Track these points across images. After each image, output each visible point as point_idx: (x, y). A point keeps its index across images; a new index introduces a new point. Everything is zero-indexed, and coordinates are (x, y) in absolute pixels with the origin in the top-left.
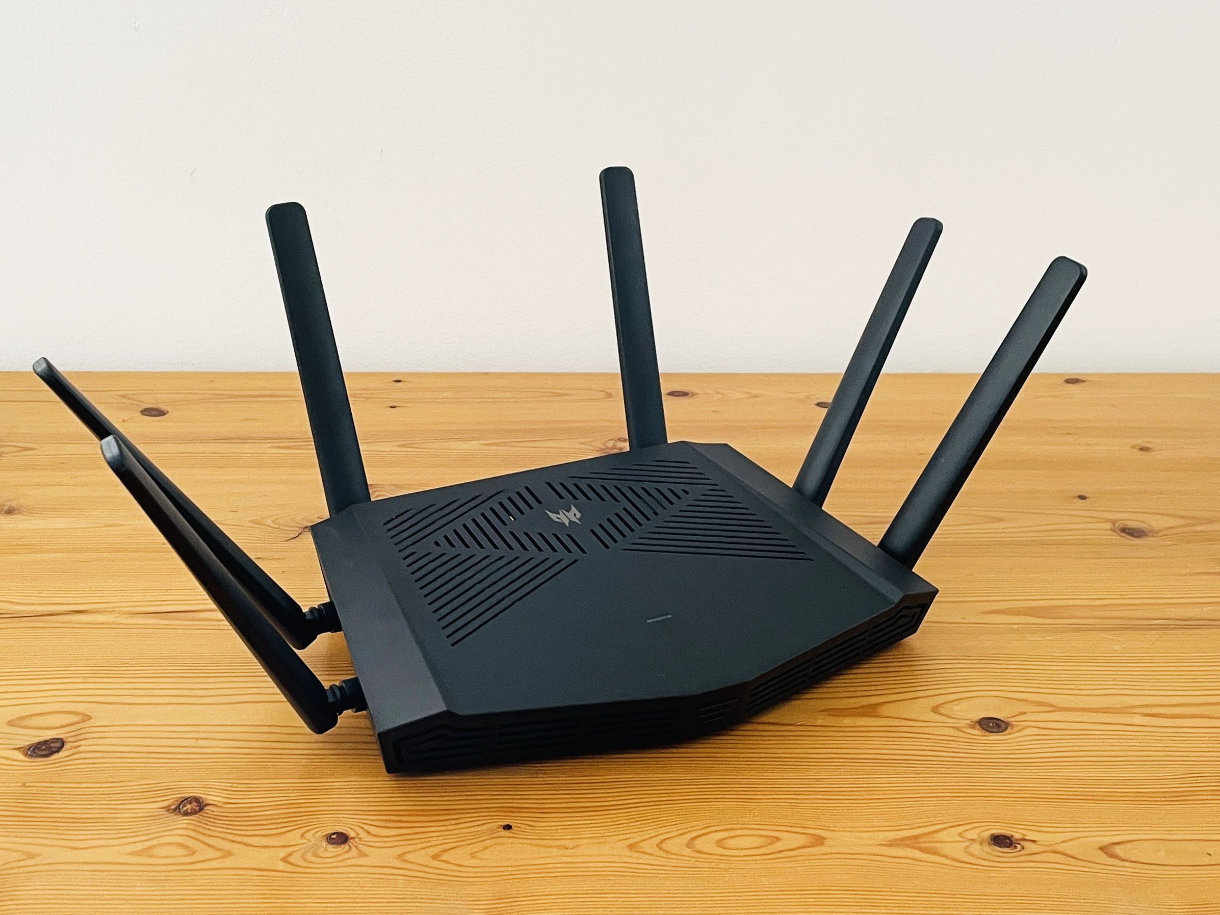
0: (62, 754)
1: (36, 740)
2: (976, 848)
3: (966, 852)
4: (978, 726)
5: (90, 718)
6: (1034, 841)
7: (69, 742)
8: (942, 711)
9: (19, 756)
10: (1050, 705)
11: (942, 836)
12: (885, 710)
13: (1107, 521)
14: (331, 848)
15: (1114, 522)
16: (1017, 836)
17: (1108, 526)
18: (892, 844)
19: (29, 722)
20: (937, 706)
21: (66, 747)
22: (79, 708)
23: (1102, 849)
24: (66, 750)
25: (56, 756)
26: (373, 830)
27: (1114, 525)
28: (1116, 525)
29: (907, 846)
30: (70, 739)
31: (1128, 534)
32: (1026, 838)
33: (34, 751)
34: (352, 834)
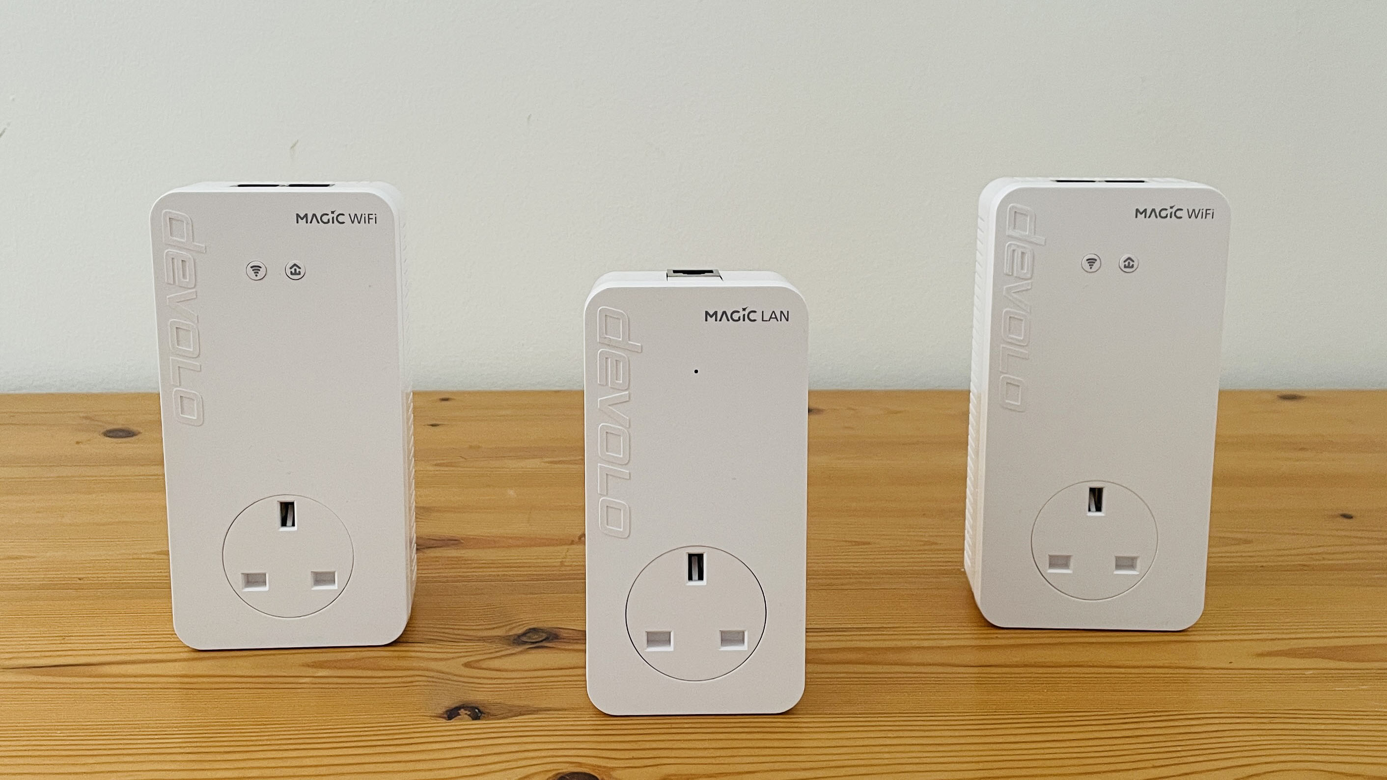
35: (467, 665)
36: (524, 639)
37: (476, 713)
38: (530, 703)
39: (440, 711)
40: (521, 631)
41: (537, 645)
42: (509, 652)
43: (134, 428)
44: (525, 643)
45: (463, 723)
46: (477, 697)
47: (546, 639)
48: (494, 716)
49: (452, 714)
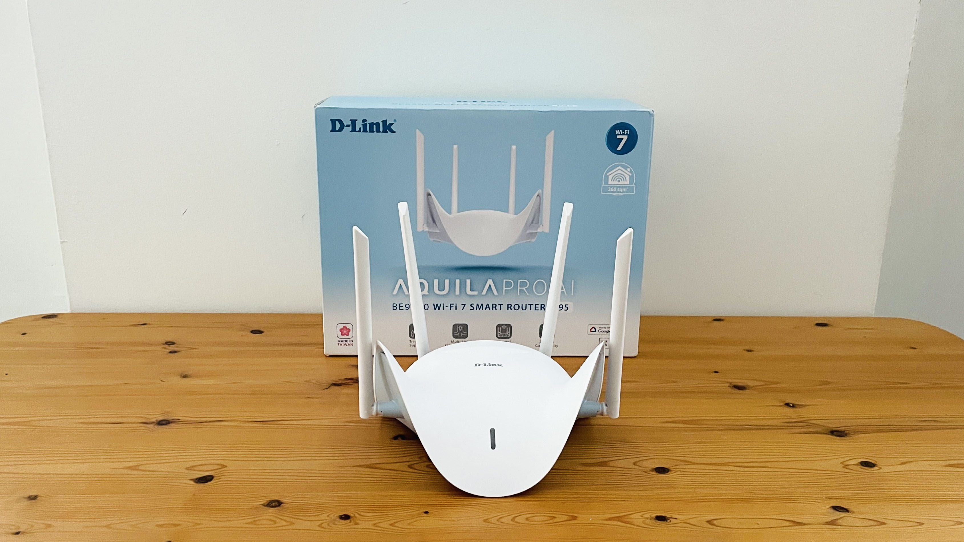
0: (212, 482)
1: (199, 476)
2: (648, 521)
3: (643, 523)
4: (654, 471)
5: (226, 466)
6: (676, 519)
7: (216, 477)
8: (638, 464)
9: (192, 483)
10: (690, 462)
11: (632, 516)
12: (611, 464)
13: (727, 382)
14: (341, 521)
15: (730, 383)
16: (668, 516)
17: (728, 385)
18: (610, 519)
19: (195, 468)
20: (636, 462)
21: (215, 478)
22: (222, 462)
23: (707, 522)
24: (215, 480)
25: (209, 483)
26: (362, 514)
27: (730, 384)
29: (616, 520)
30: (216, 476)
31: (737, 388)
32: (673, 517)
33: (198, 481)
34: (352, 515)
43: (262, 330)
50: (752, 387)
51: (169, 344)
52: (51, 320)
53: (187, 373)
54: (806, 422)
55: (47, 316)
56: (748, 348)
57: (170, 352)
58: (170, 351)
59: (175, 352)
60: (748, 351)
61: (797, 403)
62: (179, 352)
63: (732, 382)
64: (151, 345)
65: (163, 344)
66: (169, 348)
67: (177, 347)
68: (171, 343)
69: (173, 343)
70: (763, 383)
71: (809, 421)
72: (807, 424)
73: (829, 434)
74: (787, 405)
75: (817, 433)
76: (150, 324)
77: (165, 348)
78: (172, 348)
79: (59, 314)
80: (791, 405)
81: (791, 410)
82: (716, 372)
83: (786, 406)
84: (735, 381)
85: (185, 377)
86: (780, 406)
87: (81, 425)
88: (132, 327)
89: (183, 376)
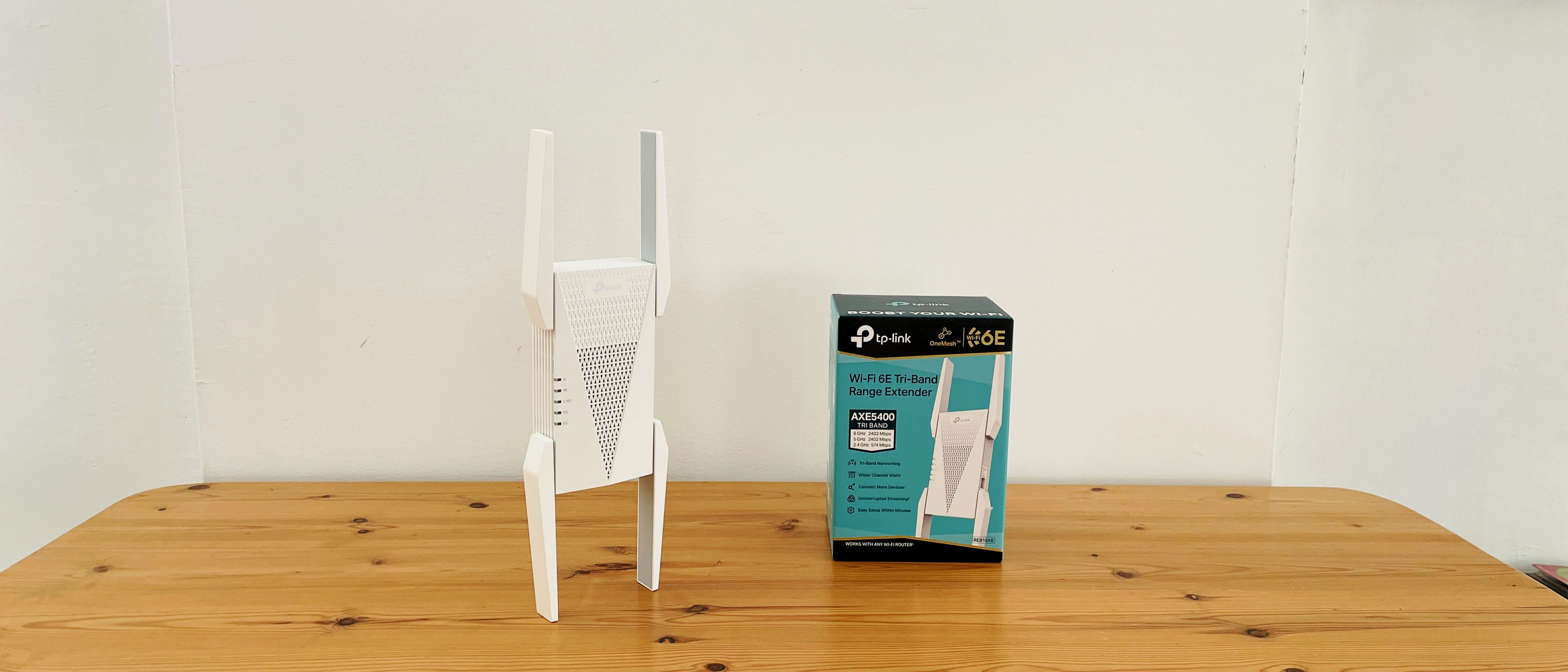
10: (1060, 670)
13: (1110, 568)
15: (1114, 569)
17: (1111, 571)
27: (1114, 571)
28: (1115, 571)
31: (1122, 576)
35: (667, 621)
36: (692, 610)
37: (672, 640)
38: (694, 636)
39: (657, 639)
40: (690, 607)
41: (698, 613)
42: (685, 615)
43: (486, 503)
44: (692, 612)
45: (666, 644)
46: (673, 634)
47: (703, 610)
48: (678, 641)
49: (662, 640)
50: (1141, 575)
51: (359, 521)
52: (202, 491)
53: (381, 559)
54: (1215, 618)
55: (194, 487)
56: (1137, 525)
57: (360, 532)
58: (360, 530)
59: (366, 531)
60: (1137, 529)
61: (1202, 595)
62: (372, 531)
63: (1116, 568)
64: (333, 522)
65: (351, 522)
66: (359, 526)
67: (370, 525)
68: (361, 521)
69: (364, 520)
70: (1159, 569)
71: (1219, 618)
72: (1216, 621)
73: (1245, 635)
74: (1189, 596)
75: (1228, 632)
76: (334, 496)
77: (351, 526)
78: (363, 526)
79: (211, 484)
80: (1195, 597)
81: (1195, 603)
82: (1095, 555)
83: (1188, 598)
84: (1121, 566)
85: (379, 563)
86: (1181, 598)
87: (234, 626)
88: (310, 500)
89: (376, 561)
